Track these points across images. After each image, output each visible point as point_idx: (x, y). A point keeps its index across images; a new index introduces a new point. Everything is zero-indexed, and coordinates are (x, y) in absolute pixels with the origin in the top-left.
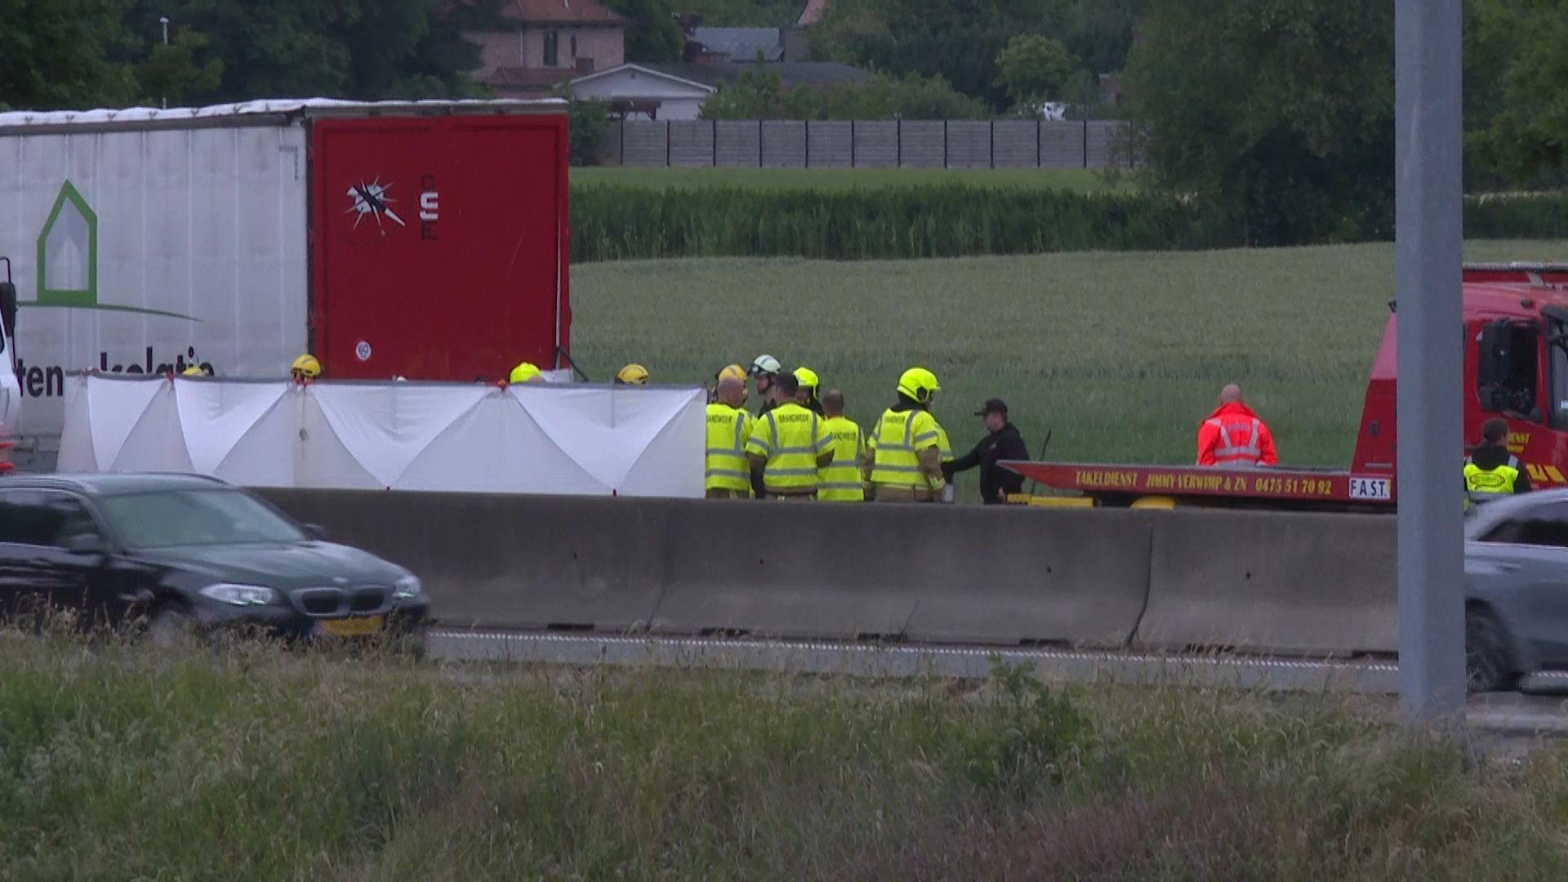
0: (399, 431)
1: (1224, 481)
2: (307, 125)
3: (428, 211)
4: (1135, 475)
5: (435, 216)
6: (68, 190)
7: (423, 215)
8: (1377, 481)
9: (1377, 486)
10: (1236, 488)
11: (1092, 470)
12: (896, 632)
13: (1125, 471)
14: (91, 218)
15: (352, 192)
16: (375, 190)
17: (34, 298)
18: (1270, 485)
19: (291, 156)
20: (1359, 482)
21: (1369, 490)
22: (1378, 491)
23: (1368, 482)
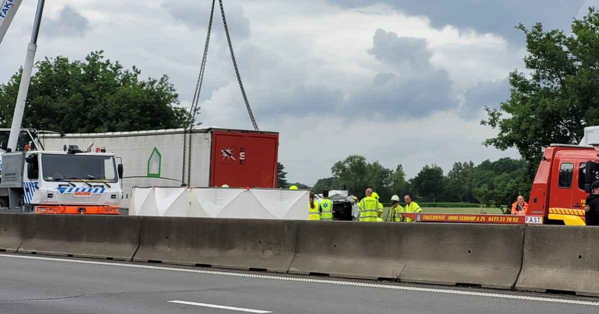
0: (217, 202)
1: (477, 218)
2: (212, 132)
3: (242, 157)
4: (444, 216)
5: (243, 159)
6: (155, 149)
7: (241, 158)
8: (537, 217)
9: (537, 219)
10: (481, 220)
11: (429, 215)
12: (396, 277)
13: (441, 215)
14: (160, 156)
15: (222, 151)
16: (228, 151)
17: (146, 175)
18: (494, 219)
19: (207, 140)
20: (529, 218)
21: (534, 220)
22: (537, 221)
23: (533, 218)
